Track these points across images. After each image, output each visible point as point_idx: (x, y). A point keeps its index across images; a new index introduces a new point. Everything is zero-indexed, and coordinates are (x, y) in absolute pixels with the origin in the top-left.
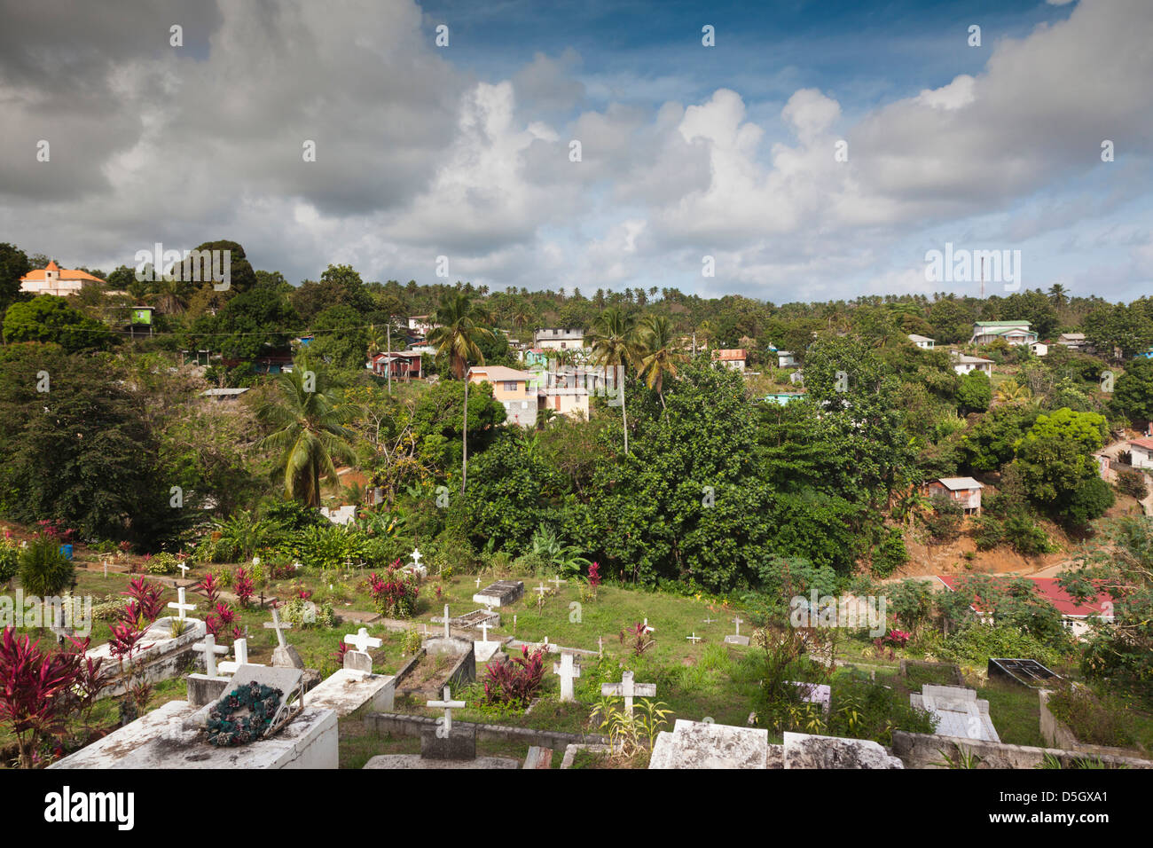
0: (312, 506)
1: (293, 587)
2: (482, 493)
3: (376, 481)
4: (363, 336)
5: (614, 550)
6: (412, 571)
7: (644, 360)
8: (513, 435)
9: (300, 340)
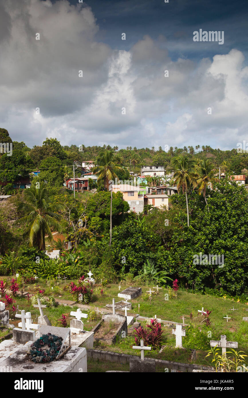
0: (42, 250)
1: (35, 288)
2: (119, 245)
3: (69, 239)
4: (62, 171)
5: (182, 274)
6: (89, 281)
7: (197, 181)
8: (133, 217)
9: (33, 173)
